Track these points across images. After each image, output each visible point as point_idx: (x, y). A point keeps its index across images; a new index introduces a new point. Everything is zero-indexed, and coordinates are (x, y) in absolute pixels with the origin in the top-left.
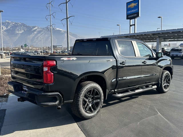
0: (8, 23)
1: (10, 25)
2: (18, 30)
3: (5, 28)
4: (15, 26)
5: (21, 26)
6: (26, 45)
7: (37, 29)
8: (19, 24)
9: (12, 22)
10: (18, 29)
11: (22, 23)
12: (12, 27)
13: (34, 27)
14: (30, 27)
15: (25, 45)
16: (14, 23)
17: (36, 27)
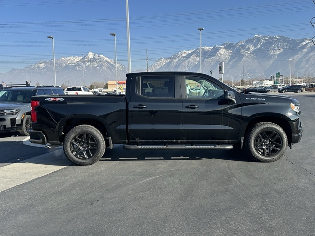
0: (259, 39)
1: (261, 41)
2: (273, 50)
3: (252, 48)
4: (269, 43)
5: (280, 42)
6: (278, 75)
7: (308, 43)
8: (276, 38)
9: (264, 37)
10: (274, 48)
11: (281, 37)
12: (264, 44)
13: (303, 40)
14: (295, 41)
15: (276, 74)
16: (267, 37)
17: (306, 39)
